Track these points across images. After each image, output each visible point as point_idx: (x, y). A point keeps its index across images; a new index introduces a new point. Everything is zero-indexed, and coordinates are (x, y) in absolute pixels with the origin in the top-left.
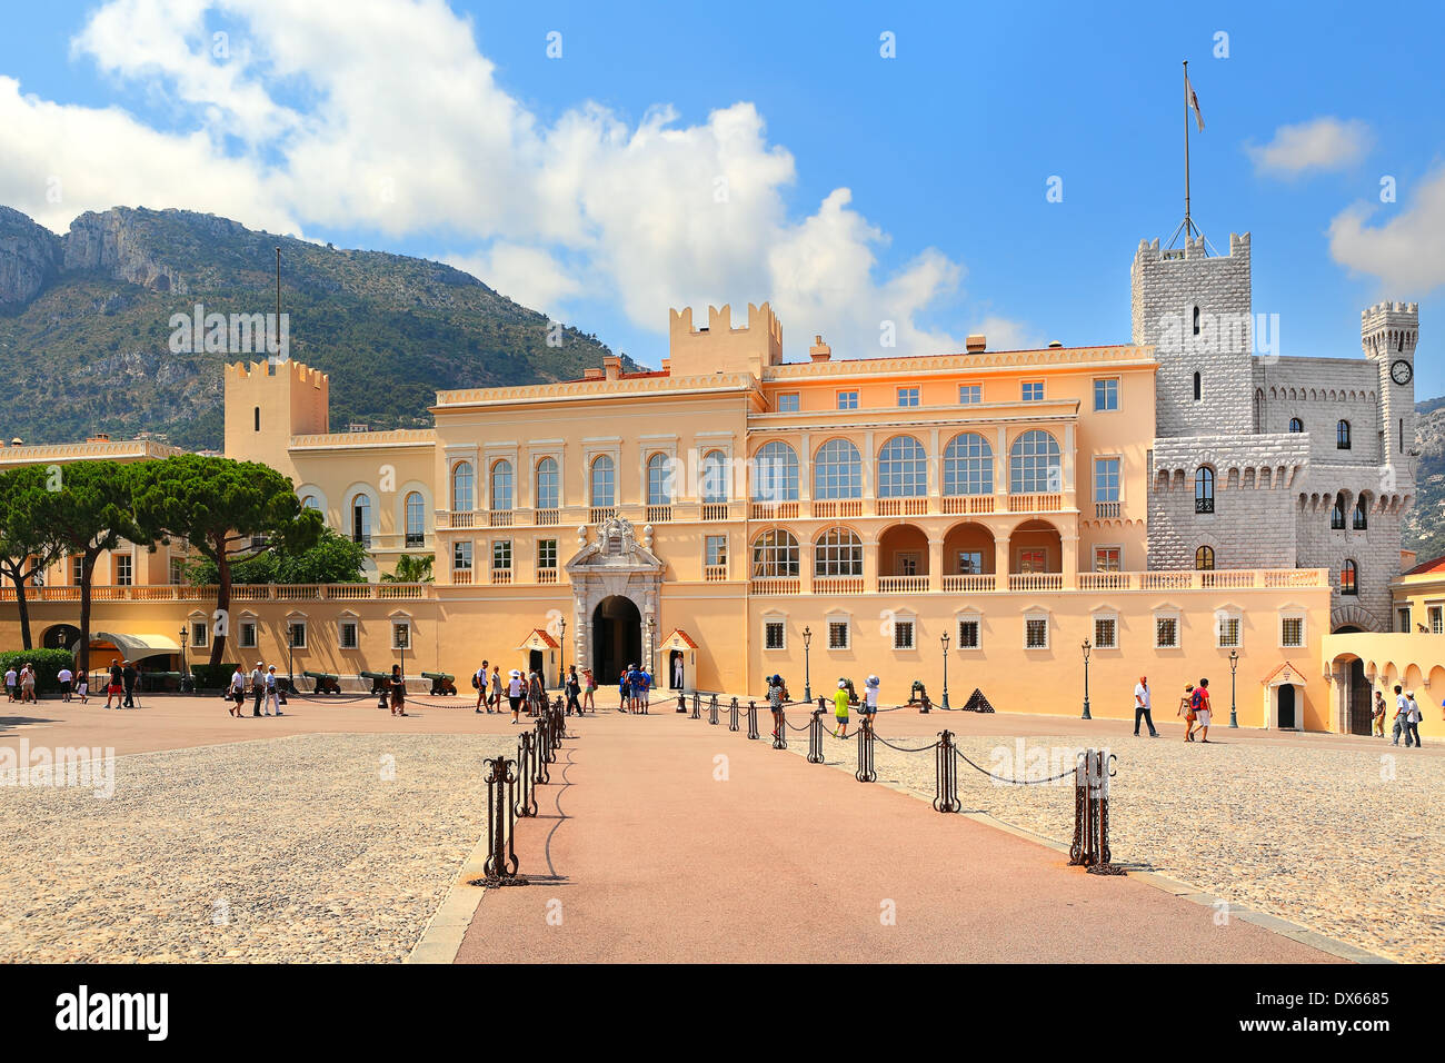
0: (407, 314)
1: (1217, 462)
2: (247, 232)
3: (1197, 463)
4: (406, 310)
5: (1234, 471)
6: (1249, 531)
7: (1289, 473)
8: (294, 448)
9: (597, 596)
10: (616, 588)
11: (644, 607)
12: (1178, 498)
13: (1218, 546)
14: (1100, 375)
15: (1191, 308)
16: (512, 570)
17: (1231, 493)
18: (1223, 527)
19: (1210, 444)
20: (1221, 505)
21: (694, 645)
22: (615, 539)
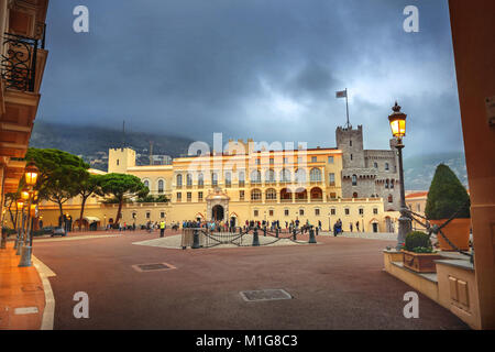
1: (357, 174)
3: (352, 174)
5: (361, 176)
6: (365, 189)
7: (373, 176)
9: (213, 205)
10: (218, 203)
11: (225, 207)
12: (349, 182)
13: (358, 192)
14: (329, 155)
15: (349, 141)
16: (191, 199)
17: (361, 181)
18: (359, 188)
19: (355, 170)
20: (358, 183)
21: (238, 216)
22: (218, 192)
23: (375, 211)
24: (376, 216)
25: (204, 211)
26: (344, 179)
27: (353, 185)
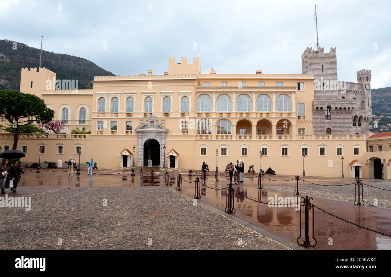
0: (73, 70)
1: (331, 105)
2: (29, 47)
3: (326, 105)
4: (73, 69)
5: (336, 108)
6: (340, 124)
7: (351, 109)
8: (44, 93)
9: (145, 139)
10: (152, 136)
11: (161, 142)
12: (321, 115)
13: (332, 128)
14: (299, 81)
15: (321, 65)
16: (117, 130)
17: (335, 114)
18: (333, 123)
19: (329, 101)
20: (333, 117)
21: (178, 155)
22: (152, 122)
23: (356, 151)
24: (356, 157)
25: (134, 147)
26: (316, 110)
27: (326, 119)
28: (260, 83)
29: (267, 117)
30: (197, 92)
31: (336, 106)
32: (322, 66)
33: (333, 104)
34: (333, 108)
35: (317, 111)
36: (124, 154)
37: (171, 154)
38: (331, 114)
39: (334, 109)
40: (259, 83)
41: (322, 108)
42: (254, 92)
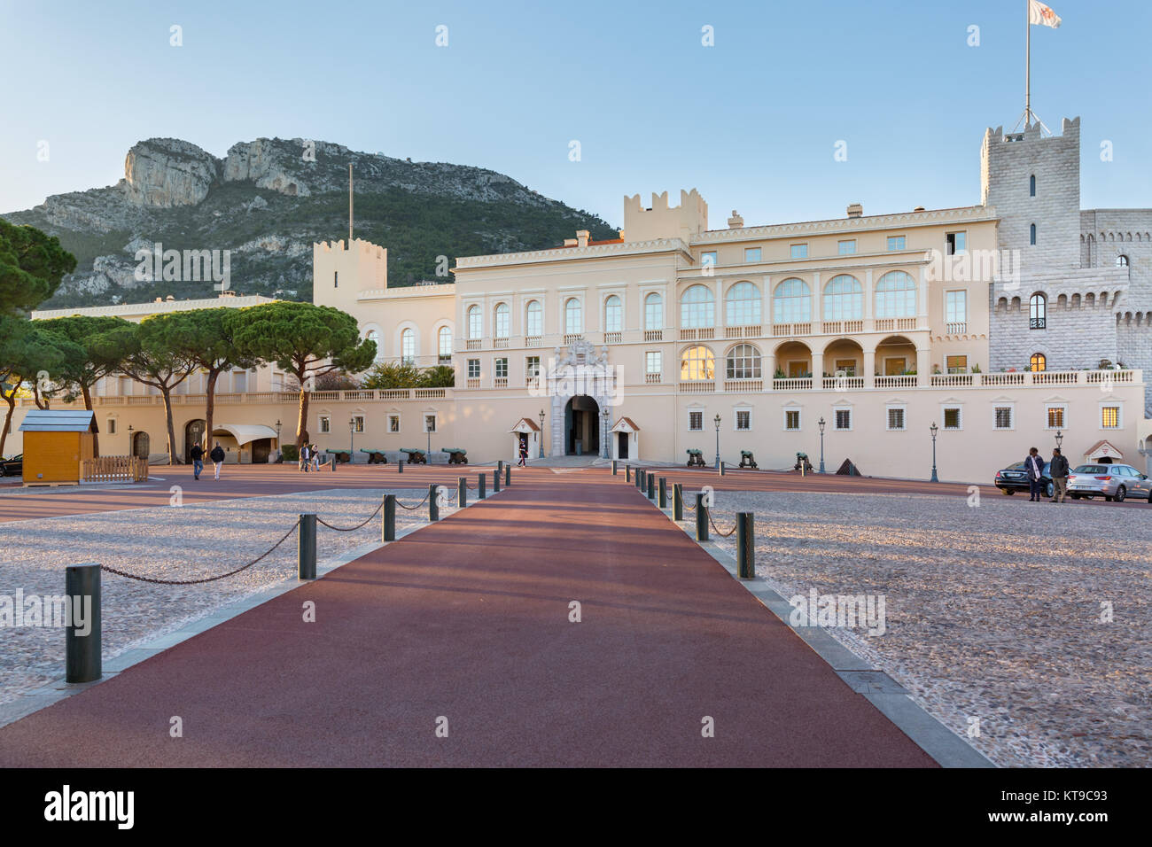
1: (1048, 290)
3: (1031, 291)
5: (1063, 296)
7: (1111, 296)
11: (602, 401)
12: (1015, 319)
13: (1050, 353)
14: (951, 230)
15: (1029, 176)
16: (508, 378)
17: (1061, 313)
18: (1053, 339)
19: (1042, 278)
20: (1051, 322)
21: (636, 428)
22: (581, 356)
25: (542, 414)
26: (1000, 305)
27: (1031, 329)
28: (843, 244)
29: (850, 333)
30: (680, 281)
31: (1062, 291)
32: (1033, 177)
33: (1052, 286)
34: (1053, 298)
35: (1002, 309)
36: (520, 429)
37: (619, 428)
38: (1047, 314)
39: (1056, 300)
40: (840, 244)
41: (1017, 299)
42: (817, 270)
